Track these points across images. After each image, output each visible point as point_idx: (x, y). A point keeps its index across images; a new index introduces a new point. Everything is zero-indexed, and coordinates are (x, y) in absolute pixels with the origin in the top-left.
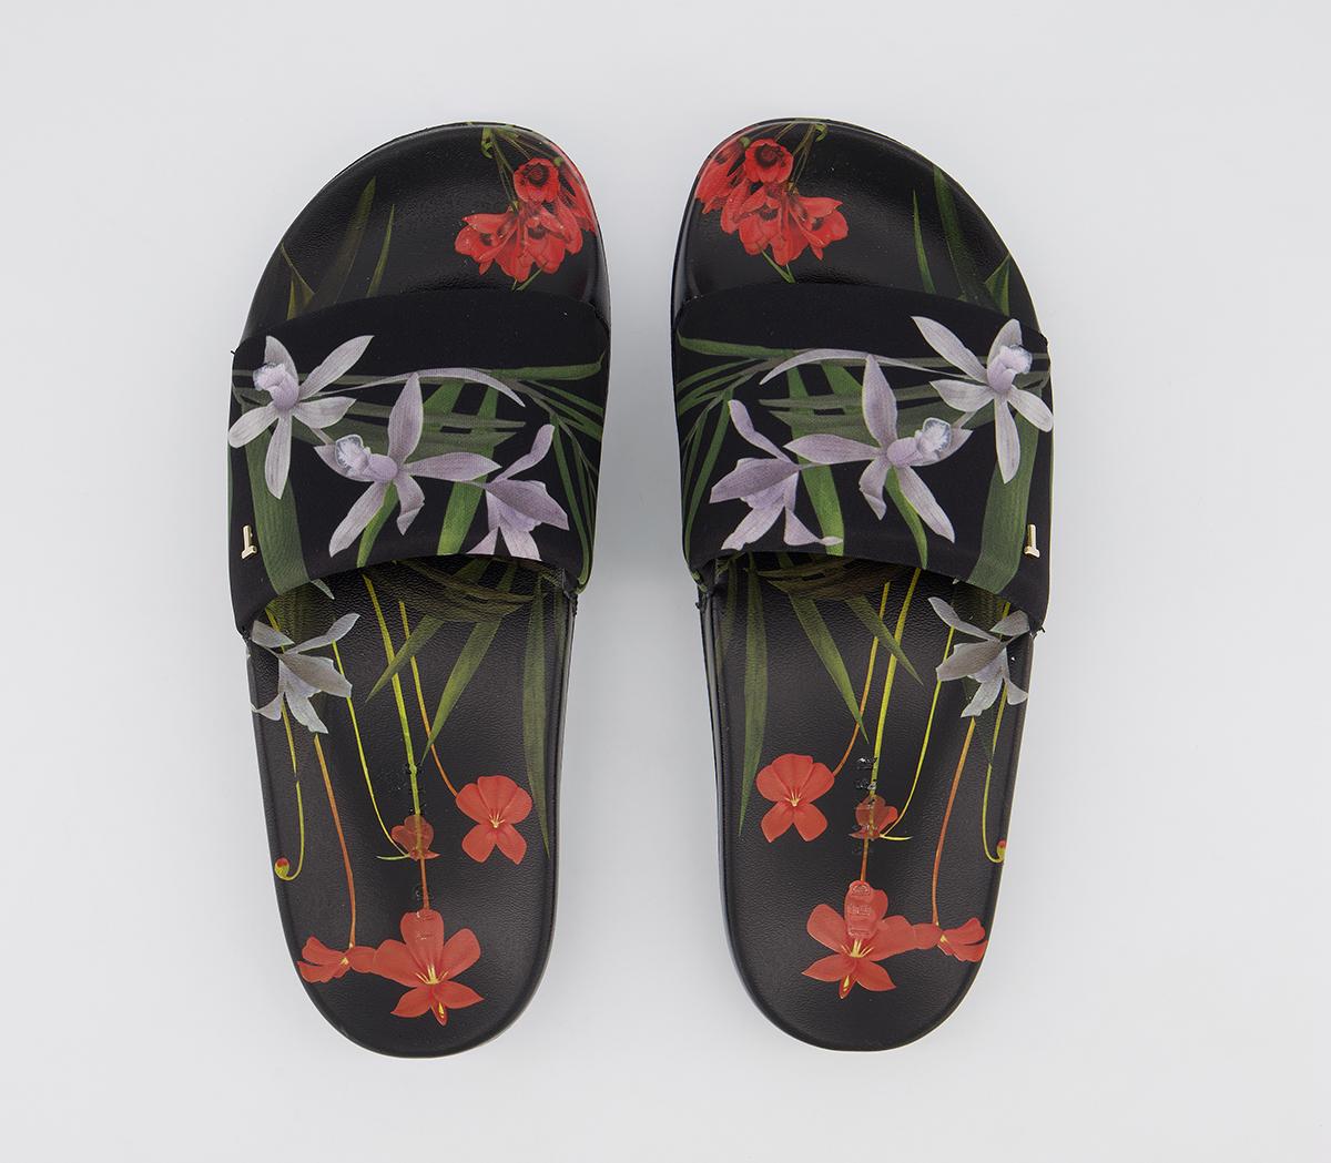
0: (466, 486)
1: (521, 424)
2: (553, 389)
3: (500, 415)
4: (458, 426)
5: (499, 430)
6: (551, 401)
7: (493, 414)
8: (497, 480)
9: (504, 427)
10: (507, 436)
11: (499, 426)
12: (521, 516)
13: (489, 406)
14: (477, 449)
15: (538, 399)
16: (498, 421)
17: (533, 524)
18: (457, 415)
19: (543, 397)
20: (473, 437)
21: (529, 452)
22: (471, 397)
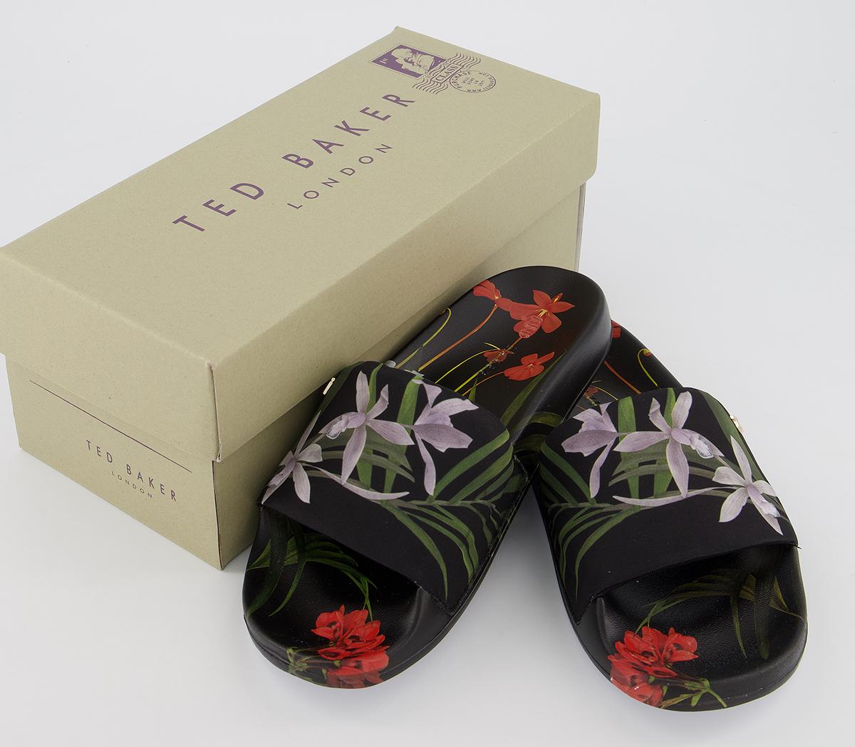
0: (629, 431)
1: (611, 483)
2: (600, 520)
3: (625, 483)
4: (648, 466)
5: (623, 472)
6: (598, 512)
7: (629, 481)
8: (613, 441)
9: (620, 476)
10: (617, 471)
11: (624, 474)
12: (592, 428)
13: (634, 485)
14: (631, 455)
15: (607, 507)
16: (625, 478)
17: (584, 428)
18: (650, 473)
19: (605, 510)
20: (636, 462)
21: (601, 468)
22: (647, 487)
